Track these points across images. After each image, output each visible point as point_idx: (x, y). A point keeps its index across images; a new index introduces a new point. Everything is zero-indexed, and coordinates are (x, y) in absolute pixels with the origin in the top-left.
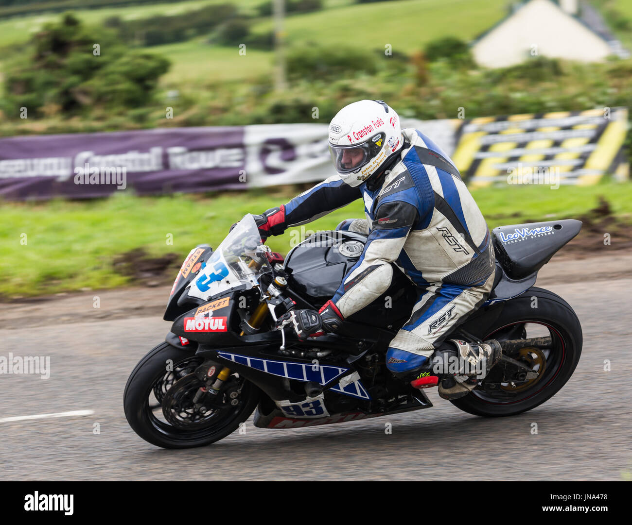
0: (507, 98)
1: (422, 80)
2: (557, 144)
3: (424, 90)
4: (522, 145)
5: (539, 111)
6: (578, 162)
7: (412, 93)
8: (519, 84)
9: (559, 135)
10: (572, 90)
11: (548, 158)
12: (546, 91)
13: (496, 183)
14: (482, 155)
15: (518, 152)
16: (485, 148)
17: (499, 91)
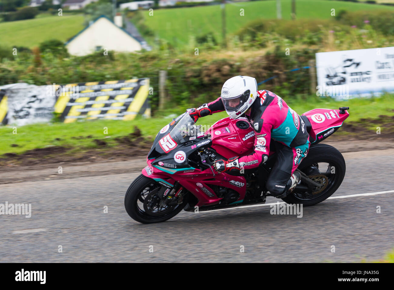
0: (85, 72)
1: (38, 63)
2: (112, 98)
3: (39, 69)
4: (93, 99)
5: (102, 80)
6: (123, 108)
7: (33, 70)
8: (91, 66)
9: (113, 93)
10: (120, 68)
11: (107, 105)
12: (106, 69)
13: (79, 119)
14: (70, 104)
15: (90, 103)
16: (72, 101)
17: (81, 68)
